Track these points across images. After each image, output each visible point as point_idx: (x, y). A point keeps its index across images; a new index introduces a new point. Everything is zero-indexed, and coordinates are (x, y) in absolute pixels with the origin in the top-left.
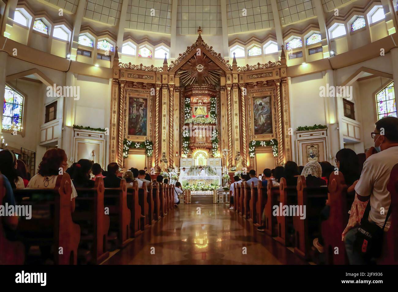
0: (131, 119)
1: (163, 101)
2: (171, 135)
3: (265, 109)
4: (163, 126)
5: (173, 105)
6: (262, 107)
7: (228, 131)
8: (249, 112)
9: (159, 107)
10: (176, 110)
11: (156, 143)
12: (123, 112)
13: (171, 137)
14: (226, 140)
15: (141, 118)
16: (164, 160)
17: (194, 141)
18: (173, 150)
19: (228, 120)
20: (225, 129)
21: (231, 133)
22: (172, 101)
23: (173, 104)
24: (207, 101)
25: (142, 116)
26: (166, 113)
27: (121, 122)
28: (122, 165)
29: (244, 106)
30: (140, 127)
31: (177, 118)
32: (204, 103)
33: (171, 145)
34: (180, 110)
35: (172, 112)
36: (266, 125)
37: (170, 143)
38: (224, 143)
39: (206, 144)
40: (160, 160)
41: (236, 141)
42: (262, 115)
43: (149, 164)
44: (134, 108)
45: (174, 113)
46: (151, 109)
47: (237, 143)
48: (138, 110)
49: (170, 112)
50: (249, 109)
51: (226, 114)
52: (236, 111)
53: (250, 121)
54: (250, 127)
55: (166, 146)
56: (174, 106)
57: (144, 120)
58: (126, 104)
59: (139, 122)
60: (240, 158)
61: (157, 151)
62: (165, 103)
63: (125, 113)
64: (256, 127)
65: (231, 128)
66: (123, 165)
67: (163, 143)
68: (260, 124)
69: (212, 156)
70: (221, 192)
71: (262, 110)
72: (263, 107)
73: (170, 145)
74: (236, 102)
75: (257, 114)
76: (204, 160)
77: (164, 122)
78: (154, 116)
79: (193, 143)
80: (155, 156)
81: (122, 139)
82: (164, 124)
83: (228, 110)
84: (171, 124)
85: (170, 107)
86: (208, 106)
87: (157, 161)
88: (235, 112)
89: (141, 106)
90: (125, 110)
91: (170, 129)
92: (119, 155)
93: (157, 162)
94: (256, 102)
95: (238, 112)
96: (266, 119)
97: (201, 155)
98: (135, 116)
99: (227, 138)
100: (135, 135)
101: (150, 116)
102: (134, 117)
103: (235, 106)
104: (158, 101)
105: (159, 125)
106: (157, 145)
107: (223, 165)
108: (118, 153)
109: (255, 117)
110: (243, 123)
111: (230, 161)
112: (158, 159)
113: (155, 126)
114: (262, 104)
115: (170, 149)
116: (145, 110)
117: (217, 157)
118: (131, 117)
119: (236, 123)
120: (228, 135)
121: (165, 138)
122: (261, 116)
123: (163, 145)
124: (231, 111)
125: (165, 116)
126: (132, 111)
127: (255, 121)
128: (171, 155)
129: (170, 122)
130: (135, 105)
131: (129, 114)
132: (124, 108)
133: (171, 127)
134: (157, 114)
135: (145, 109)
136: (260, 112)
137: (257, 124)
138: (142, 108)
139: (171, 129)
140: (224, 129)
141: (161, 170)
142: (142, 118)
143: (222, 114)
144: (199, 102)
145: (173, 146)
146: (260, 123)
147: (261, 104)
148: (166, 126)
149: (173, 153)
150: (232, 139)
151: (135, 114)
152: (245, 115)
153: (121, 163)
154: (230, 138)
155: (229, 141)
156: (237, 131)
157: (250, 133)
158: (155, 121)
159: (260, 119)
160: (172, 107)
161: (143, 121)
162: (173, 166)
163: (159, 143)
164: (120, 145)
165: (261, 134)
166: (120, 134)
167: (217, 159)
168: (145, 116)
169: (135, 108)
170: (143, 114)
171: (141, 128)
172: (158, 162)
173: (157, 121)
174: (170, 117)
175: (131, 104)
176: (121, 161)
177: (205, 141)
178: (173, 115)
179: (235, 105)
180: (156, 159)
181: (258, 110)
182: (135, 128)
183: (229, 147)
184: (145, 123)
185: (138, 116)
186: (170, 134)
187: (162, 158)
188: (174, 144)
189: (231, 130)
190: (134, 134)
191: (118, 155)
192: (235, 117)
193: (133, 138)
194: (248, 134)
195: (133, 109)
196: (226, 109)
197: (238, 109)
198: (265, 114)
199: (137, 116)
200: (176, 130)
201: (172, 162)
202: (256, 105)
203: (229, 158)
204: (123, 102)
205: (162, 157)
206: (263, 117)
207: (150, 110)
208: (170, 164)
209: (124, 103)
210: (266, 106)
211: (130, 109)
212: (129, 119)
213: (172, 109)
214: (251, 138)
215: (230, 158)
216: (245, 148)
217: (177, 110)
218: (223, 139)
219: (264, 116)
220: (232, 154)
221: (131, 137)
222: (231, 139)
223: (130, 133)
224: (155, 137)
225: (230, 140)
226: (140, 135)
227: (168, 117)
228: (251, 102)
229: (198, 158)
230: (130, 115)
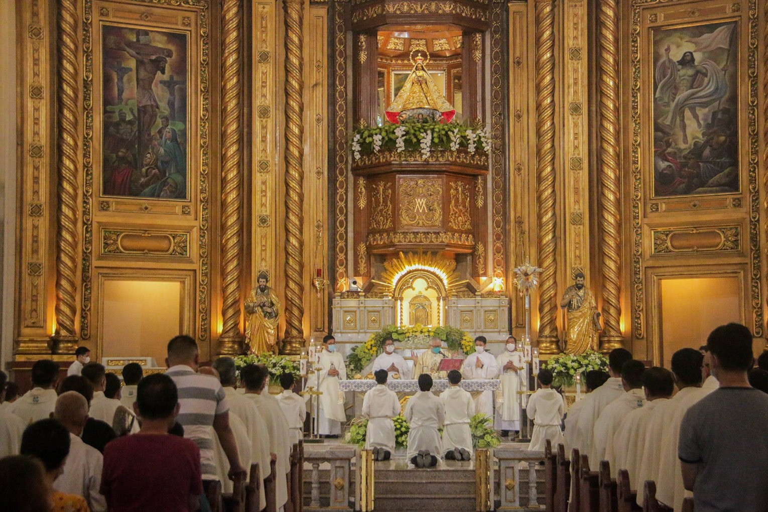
0: (117, 125)
1: (257, 48)
2: (294, 196)
3: (706, 80)
4: (257, 157)
5: (301, 65)
6: (691, 72)
7: (540, 179)
8: (635, 97)
9: (240, 72)
10: (316, 85)
11: (230, 233)
12: (75, 91)
13: (294, 207)
14: (530, 222)
15: (159, 121)
16: (262, 306)
17: (393, 222)
18: (301, 265)
19: (539, 135)
20: (524, 171)
21: (550, 191)
22: (295, 49)
23: (301, 59)
24: (446, 47)
25: (167, 112)
26: (269, 101)
27: (69, 140)
28: (77, 326)
29: (610, 69)
30: (157, 159)
31: (318, 120)
32: (435, 56)
33: (293, 241)
34: (332, 86)
35: (295, 96)
36: (707, 152)
37: (287, 231)
38: (523, 232)
39: (445, 238)
40: (246, 308)
41: (574, 222)
42: (693, 110)
43: (199, 322)
44: (125, 78)
45: (306, 99)
46: (202, 82)
47: (578, 235)
48: (144, 85)
49: (287, 94)
50: (632, 83)
51: (533, 105)
52: (575, 92)
53: (636, 134)
54: (635, 163)
55: (270, 243)
56: (306, 69)
57: (174, 131)
58: (88, 54)
59: (151, 139)
60: (583, 300)
61: (231, 267)
62: (264, 57)
63: (85, 99)
64: (663, 165)
65: (553, 169)
66: (83, 328)
67: (257, 232)
68: (680, 151)
69: (471, 290)
70: (512, 464)
71: (692, 87)
72: (698, 72)
73: (287, 240)
74: (575, 53)
75: (668, 104)
76: (434, 303)
77: (264, 140)
78: (217, 112)
79: (388, 231)
80: (224, 290)
81: (74, 215)
82: (264, 150)
83: (538, 89)
84: (291, 148)
85: (287, 72)
86: (450, 67)
87: (232, 309)
88: (570, 98)
89: (158, 65)
90: (87, 84)
91: (287, 171)
92: (64, 283)
93: (230, 312)
94: (668, 50)
95: (583, 98)
96: (711, 128)
97: (420, 285)
98: (132, 110)
99: (536, 209)
100: (136, 195)
101: (201, 112)
102: (129, 117)
103: (571, 74)
104: (234, 46)
105: (240, 151)
106: (235, 240)
107: (514, 325)
108: (59, 275)
109: (660, 121)
110: (605, 145)
111: (546, 309)
112: (236, 302)
113: (224, 158)
114: (693, 60)
115: (287, 259)
116: (177, 85)
117: (491, 294)
118: (116, 118)
119: (576, 147)
120: (539, 198)
121: (267, 212)
122: (688, 113)
123: (258, 240)
124: (552, 93)
125: (264, 113)
126: (121, 91)
127: (660, 134)
128: (292, 285)
129: (287, 140)
130: (132, 64)
131: (107, 102)
132: (82, 74)
133: (293, 162)
134: (232, 104)
135: (175, 78)
136: (681, 96)
137: (670, 150)
138: (166, 77)
139: (294, 173)
140: (519, 169)
141: (248, 347)
142: (166, 119)
143: (515, 107)
144: (414, 49)
145: (301, 244)
146: (682, 146)
147: (687, 61)
148: (269, 158)
149: (301, 276)
150: (554, 214)
151: (133, 103)
152: (617, 109)
153: (73, 322)
154: (546, 212)
155: (540, 225)
156: (576, 180)
157: (636, 189)
158: (223, 135)
159: (684, 127)
160: (296, 73)
161: (167, 133)
162: (301, 332)
163: (240, 233)
164: (66, 241)
165: (686, 193)
166: (68, 193)
167: (491, 303)
168: (180, 111)
169: (134, 73)
170: (171, 104)
171: (162, 167)
172: (237, 313)
173: (232, 138)
174: (288, 118)
175: (111, 56)
176: (74, 312)
177: (438, 223)
178: (301, 109)
179: (570, 65)
180: (230, 301)
181: (673, 87)
182: (135, 164)
183: (540, 249)
184: (179, 142)
185: (146, 113)
186: (287, 194)
187: (254, 297)
188: (306, 237)
189: (551, 178)
190: (132, 190)
191: (58, 285)
192: (570, 121)
193: (123, 207)
194: (627, 194)
195: (120, 79)
196: (532, 85)
197: (586, 82)
198: (703, 105)
199: (142, 110)
200: (314, 175)
201: (296, 312)
202: (664, 62)
203: (541, 296)
204: (76, 47)
205: (253, 293)
206: (696, 117)
207: (201, 87)
208: (289, 324)
209: (80, 53)
210: (710, 66)
211: (107, 80)
212: (106, 126)
213: (295, 84)
214: (640, 211)
215: (546, 297)
216: (612, 254)
217: (320, 88)
218: (518, 215)
219: (701, 112)
220: (555, 282)
221: (117, 203)
222: (550, 214)
223: (110, 188)
224: (223, 204)
225: (544, 219)
226: (159, 196)
227: (282, 117)
228: (641, 49)
229: (408, 295)
230: (109, 108)
